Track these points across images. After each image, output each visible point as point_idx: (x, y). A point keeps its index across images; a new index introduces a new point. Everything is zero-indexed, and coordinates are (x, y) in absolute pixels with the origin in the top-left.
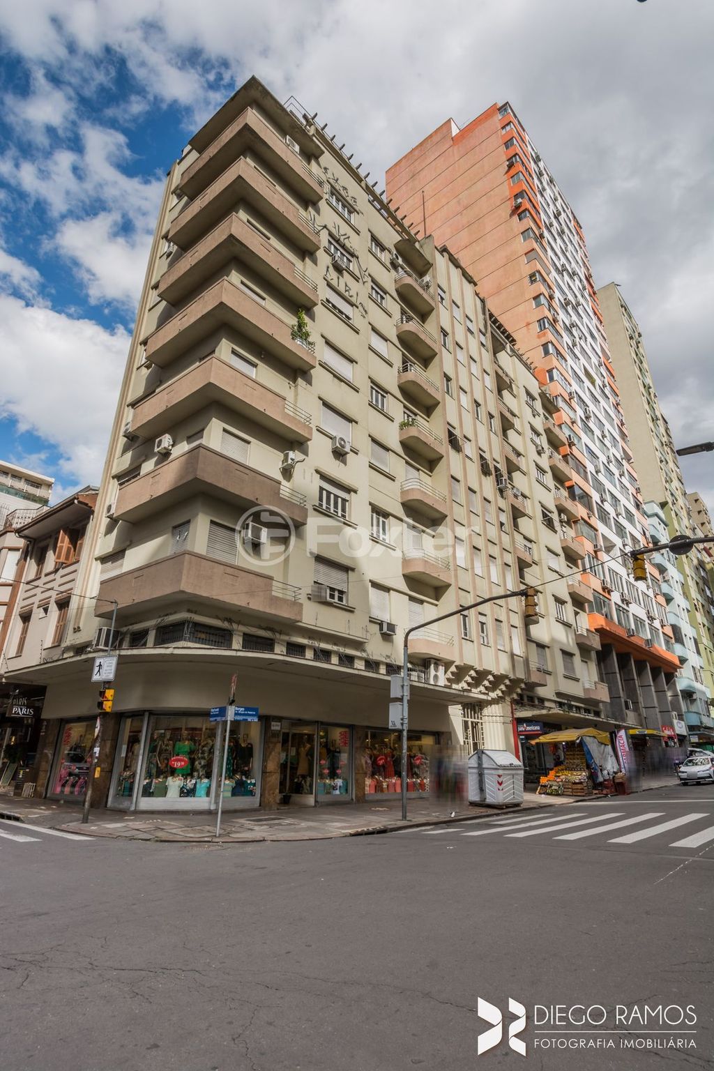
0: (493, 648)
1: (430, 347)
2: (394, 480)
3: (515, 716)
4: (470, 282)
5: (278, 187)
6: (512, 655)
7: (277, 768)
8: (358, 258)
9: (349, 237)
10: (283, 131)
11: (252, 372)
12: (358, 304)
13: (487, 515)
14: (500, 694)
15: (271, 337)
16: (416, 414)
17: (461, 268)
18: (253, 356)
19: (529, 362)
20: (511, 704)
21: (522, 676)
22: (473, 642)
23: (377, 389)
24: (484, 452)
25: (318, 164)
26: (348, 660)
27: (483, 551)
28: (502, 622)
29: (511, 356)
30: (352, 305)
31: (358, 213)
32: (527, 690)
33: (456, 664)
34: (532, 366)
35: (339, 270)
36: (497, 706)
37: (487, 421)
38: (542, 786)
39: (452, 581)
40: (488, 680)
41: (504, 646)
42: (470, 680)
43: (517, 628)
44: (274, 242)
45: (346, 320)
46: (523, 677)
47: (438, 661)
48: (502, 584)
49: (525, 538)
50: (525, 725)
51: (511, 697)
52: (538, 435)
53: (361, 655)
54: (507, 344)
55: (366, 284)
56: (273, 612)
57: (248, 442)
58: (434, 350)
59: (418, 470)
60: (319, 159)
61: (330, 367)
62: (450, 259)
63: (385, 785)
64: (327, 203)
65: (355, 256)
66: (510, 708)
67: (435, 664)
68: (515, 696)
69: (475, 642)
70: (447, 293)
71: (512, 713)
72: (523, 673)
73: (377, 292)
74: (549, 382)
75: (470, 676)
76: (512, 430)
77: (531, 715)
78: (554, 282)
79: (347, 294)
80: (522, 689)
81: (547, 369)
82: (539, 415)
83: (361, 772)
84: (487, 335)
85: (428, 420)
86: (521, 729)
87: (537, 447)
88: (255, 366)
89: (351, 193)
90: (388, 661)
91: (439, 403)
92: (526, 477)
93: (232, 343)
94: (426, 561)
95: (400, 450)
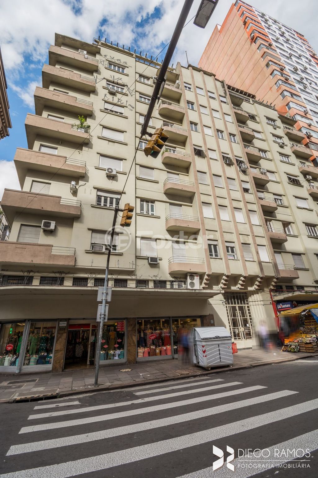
0: (241, 260)
1: (179, 112)
2: (158, 183)
3: (274, 300)
4: (211, 76)
5: (75, 72)
6: (260, 263)
7: (62, 348)
8: (127, 86)
9: (121, 79)
10: (76, 48)
11: (55, 152)
12: (127, 105)
13: (230, 186)
14: (257, 287)
15: (58, 132)
16: (175, 148)
17: (202, 71)
18: (56, 145)
19: (269, 104)
20: (270, 292)
21: (272, 274)
22: (222, 259)
23: (145, 142)
24: (228, 154)
25: (101, 55)
26: (121, 282)
27: (229, 207)
28: (250, 244)
29: (253, 104)
30: (123, 107)
31: (128, 67)
32: (278, 282)
33: (206, 274)
34: (272, 105)
35: (113, 94)
36: (257, 295)
37: (228, 138)
38: (285, 345)
39: (200, 227)
40: (241, 280)
41: (253, 258)
42: (224, 282)
43: (265, 246)
44: (71, 93)
45: (121, 115)
46: (274, 275)
47: (192, 275)
48: (247, 222)
49: (274, 194)
50: (281, 304)
51: (269, 288)
52: (280, 138)
53: (131, 278)
54: (250, 99)
55: (133, 96)
56: (51, 263)
57: (50, 184)
58: (181, 113)
59: (178, 174)
60: (101, 53)
61: (106, 138)
62: (193, 69)
63: (158, 351)
64: (106, 69)
65: (125, 85)
66: (269, 295)
67: (190, 276)
68: (272, 287)
69: (223, 259)
70: (192, 85)
71: (271, 298)
72: (273, 272)
73: (145, 98)
74: (288, 110)
75: (223, 279)
76: (255, 139)
77: (283, 298)
78: (284, 63)
79: (119, 103)
80: (275, 282)
81: (285, 105)
82: (280, 128)
83: (132, 345)
84: (227, 97)
85: (185, 148)
86: (279, 307)
87: (279, 144)
88: (56, 148)
89: (122, 61)
90: (154, 278)
91: (187, 137)
92: (272, 162)
93: (40, 142)
94: (176, 219)
95: (163, 167)
